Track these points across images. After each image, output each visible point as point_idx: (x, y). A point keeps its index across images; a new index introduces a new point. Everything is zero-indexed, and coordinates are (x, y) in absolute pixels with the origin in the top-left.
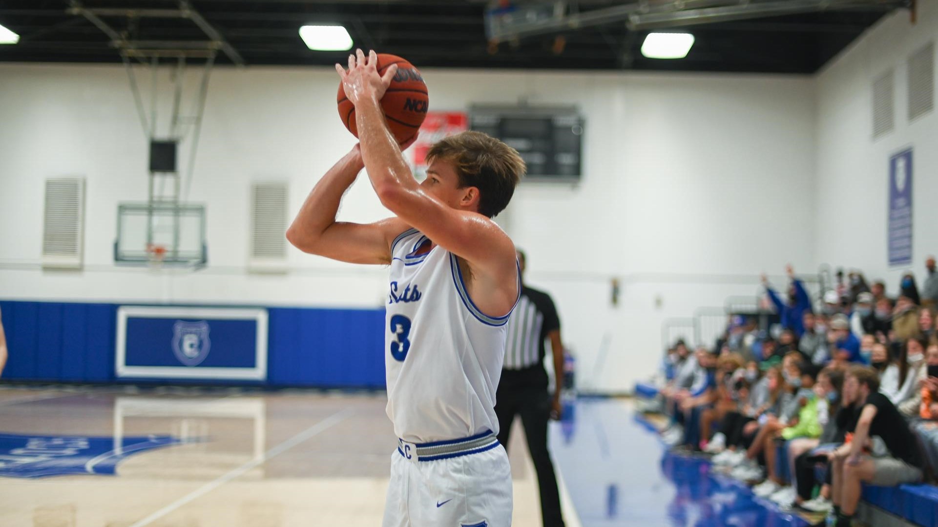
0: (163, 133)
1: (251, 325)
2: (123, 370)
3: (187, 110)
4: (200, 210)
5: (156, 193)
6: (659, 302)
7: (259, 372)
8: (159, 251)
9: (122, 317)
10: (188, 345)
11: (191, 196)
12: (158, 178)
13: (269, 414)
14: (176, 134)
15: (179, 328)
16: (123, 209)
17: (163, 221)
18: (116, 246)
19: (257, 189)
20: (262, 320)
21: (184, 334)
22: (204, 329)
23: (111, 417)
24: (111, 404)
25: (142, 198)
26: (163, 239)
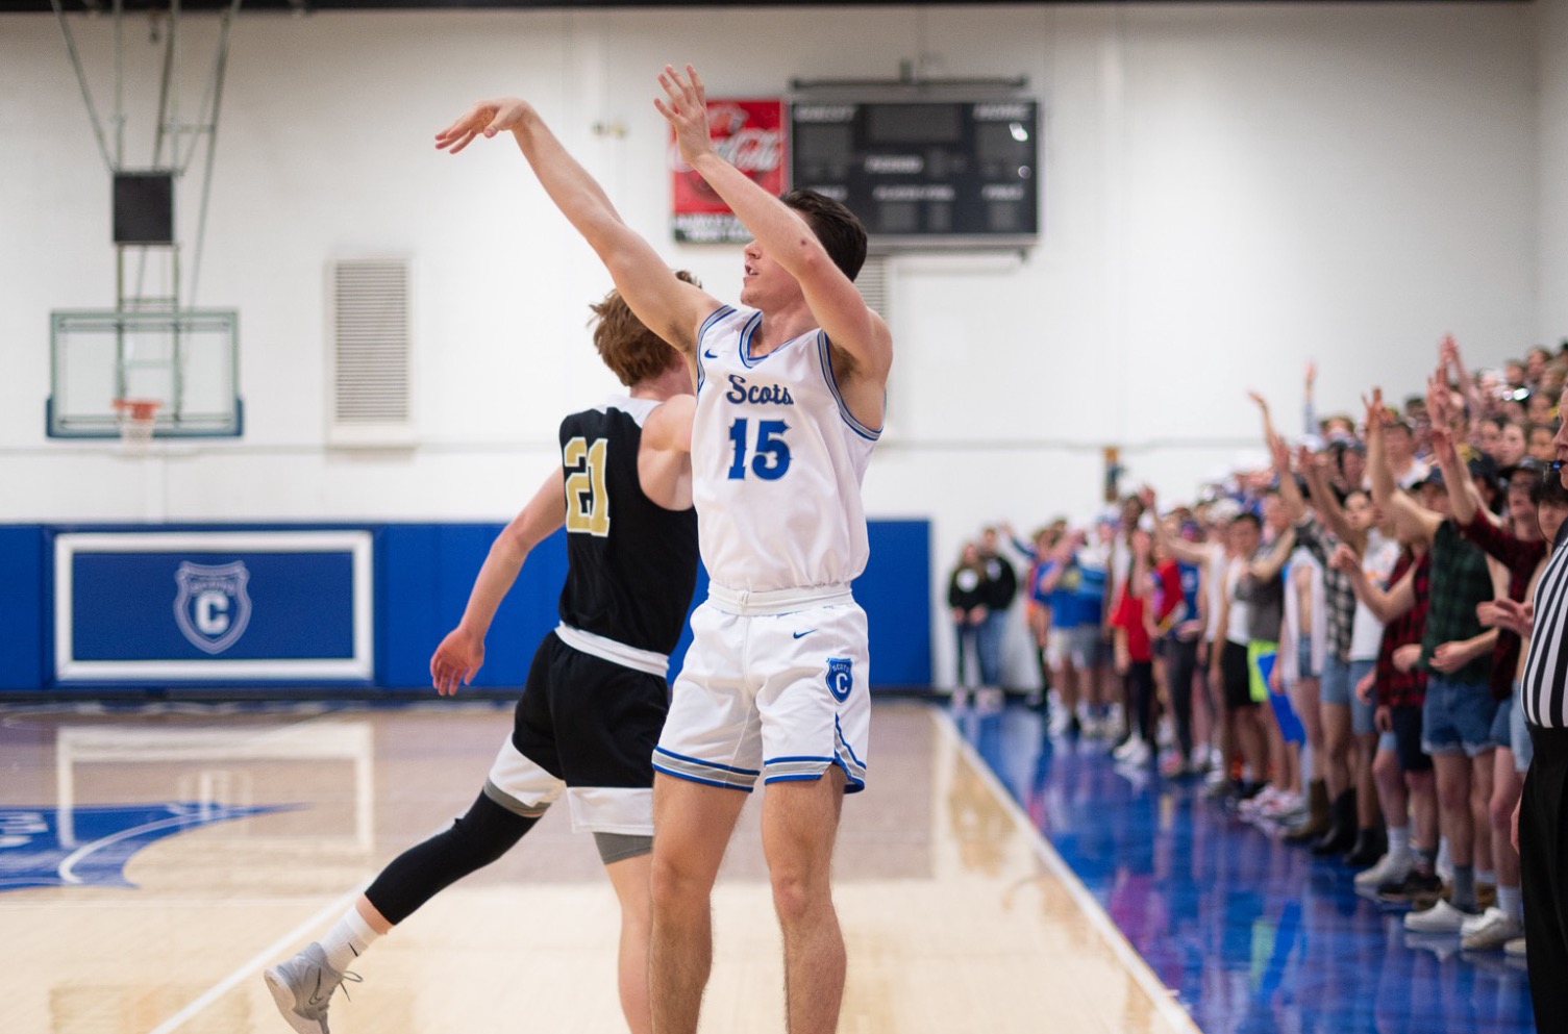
0: (139, 161)
1: (342, 562)
2: (69, 668)
3: (189, 107)
4: (228, 321)
5: (130, 291)
7: (359, 666)
8: (142, 410)
9: (64, 550)
10: (207, 611)
11: (207, 295)
12: (132, 253)
13: (382, 754)
14: (166, 162)
15: (184, 572)
16: (60, 322)
18: (50, 405)
19: (339, 269)
20: (362, 548)
23: (50, 765)
24: (49, 739)
26: (148, 386)
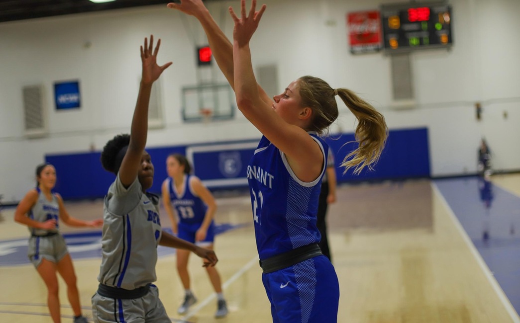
5: (202, 77)
6: (505, 115)
8: (207, 113)
9: (190, 153)
10: (229, 166)
15: (222, 157)
16: (185, 90)
17: (207, 95)
18: (183, 112)
21: (226, 159)
22: (237, 156)
25: (193, 81)
26: (209, 105)
